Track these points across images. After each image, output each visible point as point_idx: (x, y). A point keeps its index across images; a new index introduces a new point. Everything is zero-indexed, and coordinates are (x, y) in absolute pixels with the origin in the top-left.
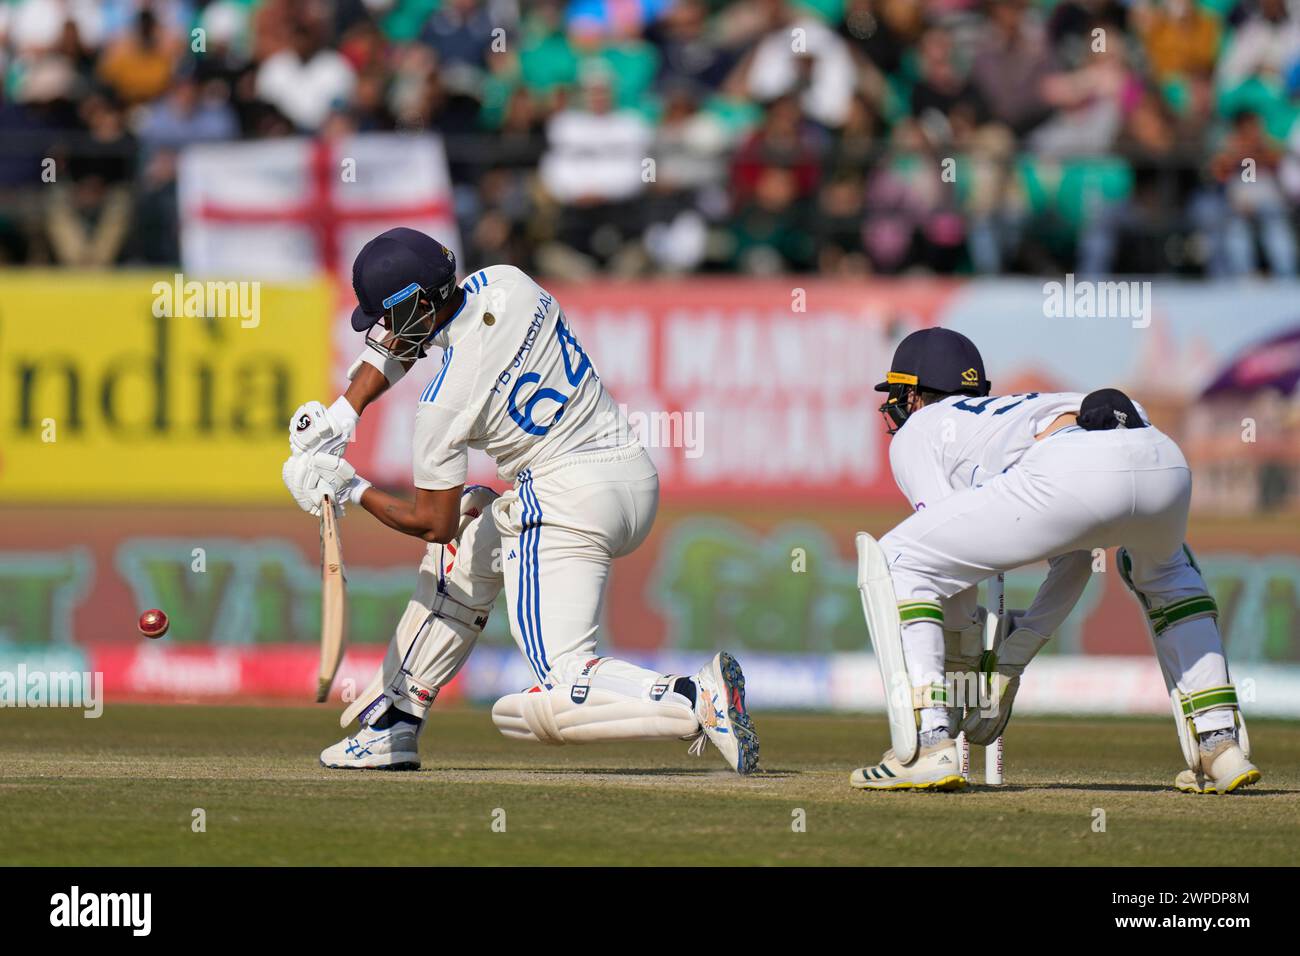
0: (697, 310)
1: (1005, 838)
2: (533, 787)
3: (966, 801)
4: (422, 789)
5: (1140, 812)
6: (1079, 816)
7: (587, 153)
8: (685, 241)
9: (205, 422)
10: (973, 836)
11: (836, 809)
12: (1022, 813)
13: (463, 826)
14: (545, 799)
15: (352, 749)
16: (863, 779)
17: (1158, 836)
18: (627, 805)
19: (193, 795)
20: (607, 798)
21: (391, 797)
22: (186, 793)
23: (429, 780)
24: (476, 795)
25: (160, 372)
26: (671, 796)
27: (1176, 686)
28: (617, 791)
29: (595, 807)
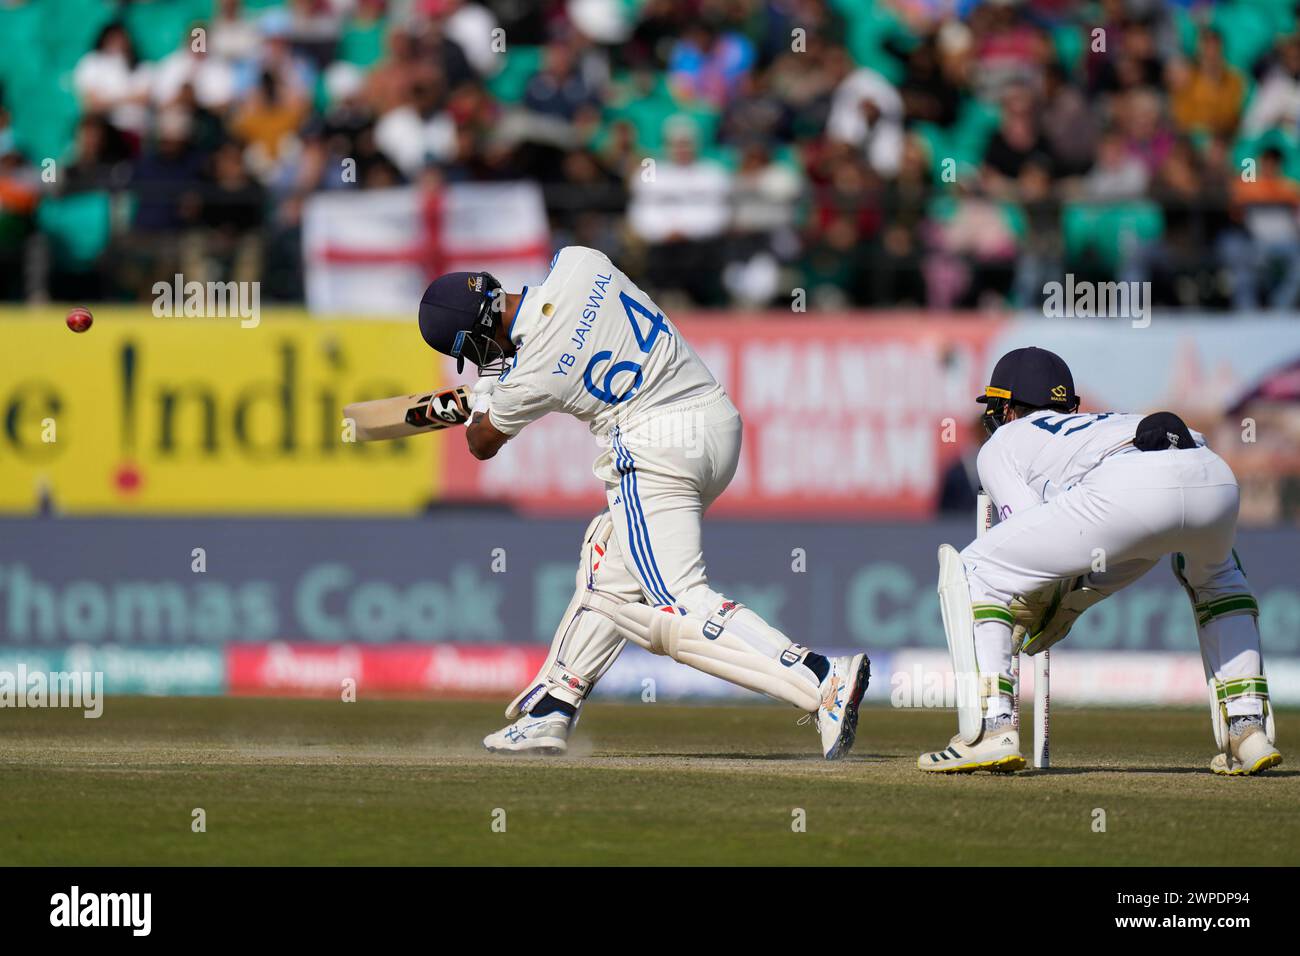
0: (771, 341)
1: (1052, 816)
2: (626, 772)
3: (1016, 782)
4: (525, 774)
5: (1173, 792)
6: (1119, 796)
7: (670, 199)
8: (758, 279)
9: (329, 443)
10: (1024, 814)
11: (898, 790)
12: (1067, 794)
13: (562, 807)
14: (636, 782)
15: (510, 734)
16: (931, 761)
17: (1190, 814)
18: (710, 787)
19: (319, 780)
20: (693, 782)
21: (497, 781)
22: (313, 778)
23: (532, 765)
24: (573, 779)
25: (287, 398)
26: (750, 779)
27: (1214, 676)
28: (701, 775)
29: (682, 789)
